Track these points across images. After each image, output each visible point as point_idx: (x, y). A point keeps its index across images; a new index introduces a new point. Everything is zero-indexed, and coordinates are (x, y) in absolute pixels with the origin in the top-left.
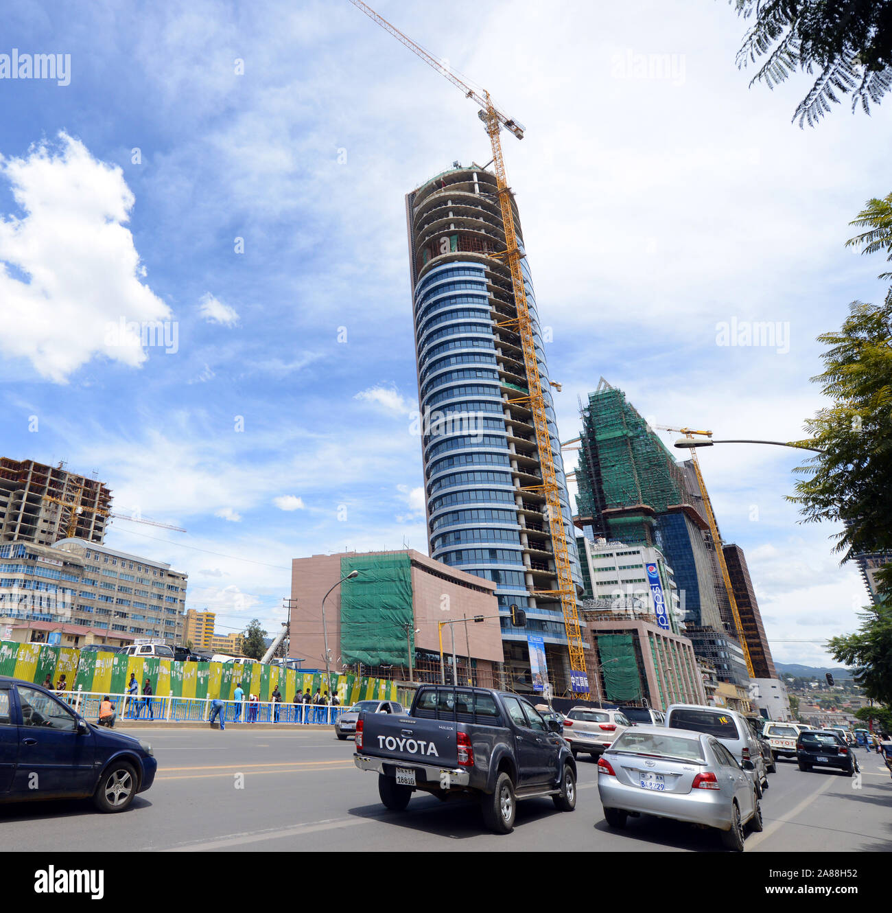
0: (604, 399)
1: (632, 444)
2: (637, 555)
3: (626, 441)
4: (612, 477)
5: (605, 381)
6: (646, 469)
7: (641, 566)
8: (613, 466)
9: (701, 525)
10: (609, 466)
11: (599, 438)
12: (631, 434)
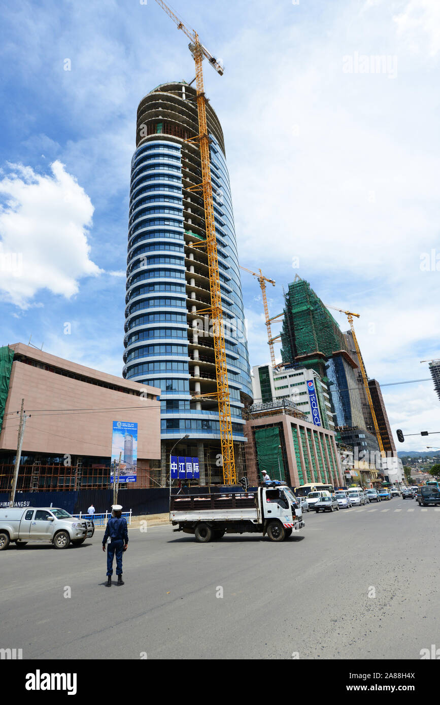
0: (297, 287)
1: (313, 314)
2: (302, 376)
3: (308, 312)
4: (301, 336)
5: (298, 276)
6: (321, 330)
7: (304, 383)
8: (302, 329)
9: (353, 366)
10: (299, 329)
11: (294, 311)
12: (312, 308)
